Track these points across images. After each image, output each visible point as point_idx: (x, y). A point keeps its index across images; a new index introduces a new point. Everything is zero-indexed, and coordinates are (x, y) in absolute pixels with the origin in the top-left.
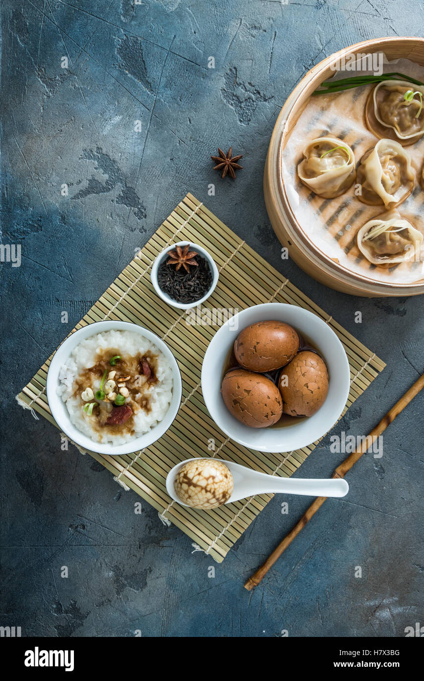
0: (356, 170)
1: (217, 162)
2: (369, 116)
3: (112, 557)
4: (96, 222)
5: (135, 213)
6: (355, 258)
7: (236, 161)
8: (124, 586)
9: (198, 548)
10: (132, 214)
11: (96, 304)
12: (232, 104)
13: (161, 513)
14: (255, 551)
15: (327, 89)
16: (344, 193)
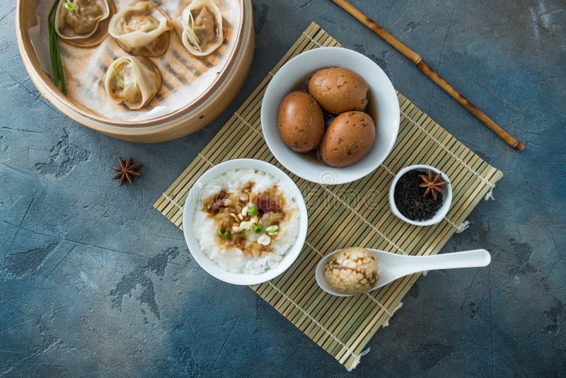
0: (136, 56)
1: (125, 180)
2: (87, 43)
3: (502, 276)
4: (181, 295)
5: (173, 258)
6: (217, 59)
7: (124, 163)
8: (527, 265)
9: (490, 195)
10: (174, 261)
11: (259, 294)
12: (71, 168)
13: (457, 229)
14: (490, 141)
15: (60, 82)
16: (157, 67)
